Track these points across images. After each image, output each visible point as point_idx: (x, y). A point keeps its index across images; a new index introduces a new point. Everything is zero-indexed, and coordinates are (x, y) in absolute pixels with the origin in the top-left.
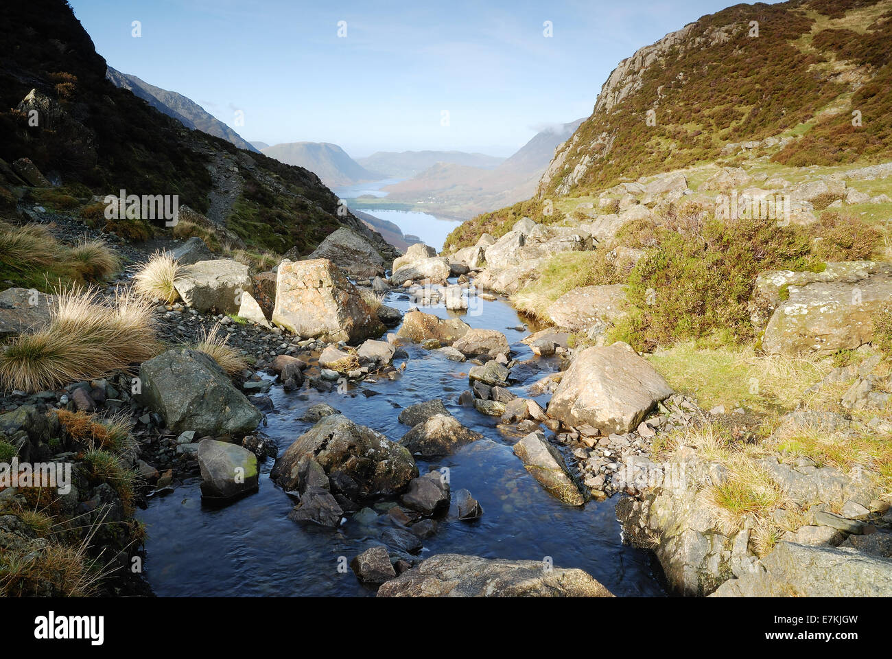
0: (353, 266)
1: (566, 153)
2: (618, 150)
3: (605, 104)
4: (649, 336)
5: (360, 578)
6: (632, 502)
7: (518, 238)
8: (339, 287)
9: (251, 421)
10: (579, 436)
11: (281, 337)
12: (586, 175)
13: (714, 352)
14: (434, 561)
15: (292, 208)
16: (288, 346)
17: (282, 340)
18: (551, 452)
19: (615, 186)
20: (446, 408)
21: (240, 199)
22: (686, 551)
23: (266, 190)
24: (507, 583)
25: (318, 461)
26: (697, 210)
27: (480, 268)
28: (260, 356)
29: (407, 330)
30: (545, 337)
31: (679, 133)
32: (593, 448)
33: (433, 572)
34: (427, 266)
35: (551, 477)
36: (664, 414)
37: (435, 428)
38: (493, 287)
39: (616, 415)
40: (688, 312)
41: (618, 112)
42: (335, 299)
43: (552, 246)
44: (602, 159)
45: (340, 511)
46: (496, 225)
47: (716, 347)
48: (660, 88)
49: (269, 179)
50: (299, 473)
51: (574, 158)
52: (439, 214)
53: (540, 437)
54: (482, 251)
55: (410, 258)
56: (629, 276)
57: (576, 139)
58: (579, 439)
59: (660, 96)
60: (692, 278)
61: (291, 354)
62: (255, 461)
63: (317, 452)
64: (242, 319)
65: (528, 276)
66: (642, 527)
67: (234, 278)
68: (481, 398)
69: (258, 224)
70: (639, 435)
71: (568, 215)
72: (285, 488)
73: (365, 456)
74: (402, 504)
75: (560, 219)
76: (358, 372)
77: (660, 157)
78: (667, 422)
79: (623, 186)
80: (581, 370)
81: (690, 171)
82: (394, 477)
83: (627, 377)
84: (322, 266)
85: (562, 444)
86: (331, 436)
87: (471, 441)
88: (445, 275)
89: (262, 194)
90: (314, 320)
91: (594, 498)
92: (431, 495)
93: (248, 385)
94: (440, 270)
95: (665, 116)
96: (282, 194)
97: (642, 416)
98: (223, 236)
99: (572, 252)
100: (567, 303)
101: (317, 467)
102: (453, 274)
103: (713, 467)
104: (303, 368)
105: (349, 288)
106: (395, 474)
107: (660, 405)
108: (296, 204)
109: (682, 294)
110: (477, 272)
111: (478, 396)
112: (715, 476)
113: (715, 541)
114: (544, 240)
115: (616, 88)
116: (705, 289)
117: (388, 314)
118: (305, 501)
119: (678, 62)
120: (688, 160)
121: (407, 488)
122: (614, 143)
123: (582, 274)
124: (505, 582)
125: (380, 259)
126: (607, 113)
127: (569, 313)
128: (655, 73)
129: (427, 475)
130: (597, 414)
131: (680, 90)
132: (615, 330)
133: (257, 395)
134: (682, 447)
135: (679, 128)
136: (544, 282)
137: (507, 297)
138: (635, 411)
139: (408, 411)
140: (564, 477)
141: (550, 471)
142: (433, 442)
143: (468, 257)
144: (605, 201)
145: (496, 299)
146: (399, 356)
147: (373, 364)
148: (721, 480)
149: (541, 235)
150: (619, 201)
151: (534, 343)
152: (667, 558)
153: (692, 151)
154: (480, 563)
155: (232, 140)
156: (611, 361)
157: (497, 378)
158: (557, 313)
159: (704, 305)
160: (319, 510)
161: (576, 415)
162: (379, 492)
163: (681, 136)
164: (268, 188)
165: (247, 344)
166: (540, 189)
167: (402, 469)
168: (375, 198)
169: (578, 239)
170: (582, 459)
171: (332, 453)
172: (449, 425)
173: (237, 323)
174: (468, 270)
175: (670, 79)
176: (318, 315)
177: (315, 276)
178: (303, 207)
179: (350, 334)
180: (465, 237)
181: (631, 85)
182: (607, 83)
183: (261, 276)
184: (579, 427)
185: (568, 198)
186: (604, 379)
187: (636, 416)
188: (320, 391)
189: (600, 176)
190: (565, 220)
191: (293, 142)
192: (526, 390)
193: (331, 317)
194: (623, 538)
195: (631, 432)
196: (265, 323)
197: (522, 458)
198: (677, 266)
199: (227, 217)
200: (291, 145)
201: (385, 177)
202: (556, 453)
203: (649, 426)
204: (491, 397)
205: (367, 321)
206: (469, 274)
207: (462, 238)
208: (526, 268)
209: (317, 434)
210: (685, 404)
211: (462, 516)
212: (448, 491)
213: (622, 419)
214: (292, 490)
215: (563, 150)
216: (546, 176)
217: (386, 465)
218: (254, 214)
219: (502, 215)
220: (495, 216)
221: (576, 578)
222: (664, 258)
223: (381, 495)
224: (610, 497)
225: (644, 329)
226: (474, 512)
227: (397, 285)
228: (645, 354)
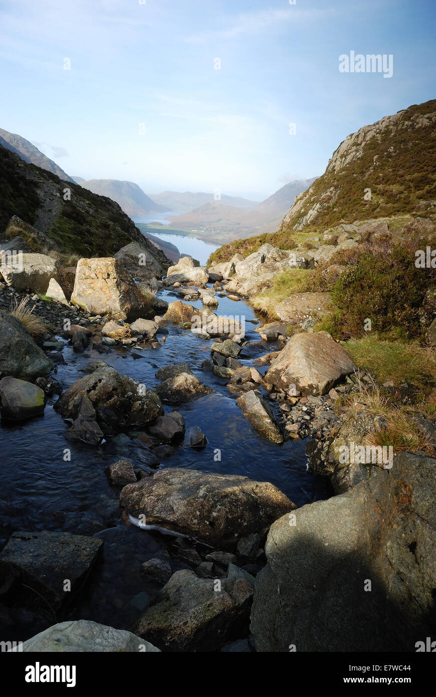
0: (138, 271)
1: (303, 201)
2: (341, 201)
3: (334, 166)
4: (345, 329)
5: (110, 480)
6: (318, 442)
7: (261, 257)
8: (122, 280)
9: (44, 368)
10: (286, 396)
11: (76, 313)
12: (317, 218)
13: (391, 343)
14: (165, 472)
15: (98, 227)
16: (80, 320)
17: (76, 315)
18: (263, 404)
19: (336, 226)
20: (190, 370)
21: (60, 217)
22: (351, 477)
23: (80, 211)
24: (214, 488)
25: (89, 398)
26: (388, 238)
27: (231, 278)
28: (59, 325)
29: (170, 315)
30: (272, 327)
31: (387, 191)
32: (295, 405)
33: (163, 479)
34: (192, 273)
35: (261, 422)
36: (350, 384)
37: (180, 382)
38: (239, 291)
39: (314, 382)
40: (374, 313)
41: (344, 172)
42: (118, 288)
43: (284, 264)
44: (329, 207)
45: (101, 434)
46: (247, 248)
47: (392, 340)
48: (376, 157)
49: (83, 204)
50: (74, 405)
51: (308, 205)
52: (207, 240)
53: (256, 394)
54: (233, 266)
55: (181, 267)
56: (334, 285)
57: (311, 191)
58: (286, 398)
59: (375, 163)
60: (379, 288)
61: (82, 325)
62: (43, 396)
63: (89, 391)
64: (48, 298)
65: (264, 285)
66: (323, 460)
67: (45, 267)
68: (218, 365)
69: (71, 236)
70: (330, 398)
71: (299, 245)
72: (63, 416)
73: (124, 397)
74: (149, 433)
75: (294, 248)
76: (130, 340)
77: (371, 209)
78: (351, 390)
79: (342, 227)
80: (292, 349)
81: (392, 219)
82: (145, 414)
83: (325, 356)
84: (110, 263)
85: (272, 401)
86: (100, 381)
87: (206, 394)
88: (205, 281)
89: (76, 214)
90: (102, 302)
91: (292, 439)
92: (171, 428)
93: (47, 344)
94: (201, 277)
95: (377, 178)
96: (91, 215)
97: (332, 384)
98: (43, 241)
99: (298, 269)
100: (290, 304)
101: (87, 402)
102: (211, 280)
103: (377, 418)
104: (89, 335)
105: (129, 281)
106: (146, 411)
107: (347, 377)
108: (101, 224)
109: (371, 299)
110: (229, 280)
111: (215, 363)
112: (378, 425)
113: (373, 471)
114: (279, 260)
115: (344, 155)
116: (388, 296)
117: (159, 304)
118: (76, 425)
119: (391, 138)
120: (391, 211)
121: (154, 422)
122: (339, 196)
123: (304, 284)
124: (213, 488)
125: (159, 267)
126: (335, 173)
127: (290, 311)
128: (372, 146)
129: (170, 414)
130: (300, 380)
131: (390, 160)
132: (322, 324)
133: (53, 352)
134: (356, 404)
135: (387, 188)
136: (276, 290)
137: (248, 299)
138: (328, 380)
139: (163, 370)
140: (270, 422)
141: (261, 418)
142: (178, 392)
143: (223, 269)
144: (327, 236)
145: (239, 300)
146: (161, 331)
147: (142, 336)
148: (381, 428)
149: (277, 256)
150: (338, 237)
151: (263, 331)
152: (338, 482)
153: (395, 205)
154: (197, 474)
155: (58, 173)
156: (314, 344)
157: (232, 352)
158: (282, 311)
159: (386, 308)
160: (86, 432)
161: (285, 381)
162: (133, 424)
163: (388, 194)
164: (81, 210)
165: (50, 315)
166: (282, 227)
167: (151, 409)
168: (162, 225)
169: (304, 261)
170: (286, 411)
171: (100, 393)
172: (191, 381)
173: (44, 301)
174: (222, 278)
175: (383, 151)
176: (105, 299)
177: (104, 270)
178: (106, 226)
179: (127, 315)
180: (223, 256)
181: (354, 153)
182: (337, 151)
183: (67, 270)
184: (287, 389)
185: (300, 233)
186: (308, 356)
187: (328, 383)
188: (101, 353)
189: (326, 220)
190: (297, 248)
191: (103, 179)
192: (252, 362)
193: (114, 301)
194: (308, 468)
195: (323, 394)
196: (65, 302)
197: (243, 407)
198: (370, 279)
199: (49, 229)
200: (102, 181)
201: (169, 210)
202: (267, 406)
203: (337, 391)
204: (225, 365)
205: (141, 306)
206: (223, 281)
207: (221, 256)
208: (263, 279)
209: (91, 379)
210: (366, 378)
211: (193, 444)
212: (184, 426)
213: (318, 385)
214: (68, 418)
215: (301, 199)
216: (288, 217)
217: (140, 404)
218: (69, 229)
219: (252, 242)
220: (246, 242)
221: (266, 489)
222: (361, 272)
223: (134, 426)
224: (303, 439)
225: (343, 324)
226: (201, 442)
227: (169, 286)
228: (341, 342)
